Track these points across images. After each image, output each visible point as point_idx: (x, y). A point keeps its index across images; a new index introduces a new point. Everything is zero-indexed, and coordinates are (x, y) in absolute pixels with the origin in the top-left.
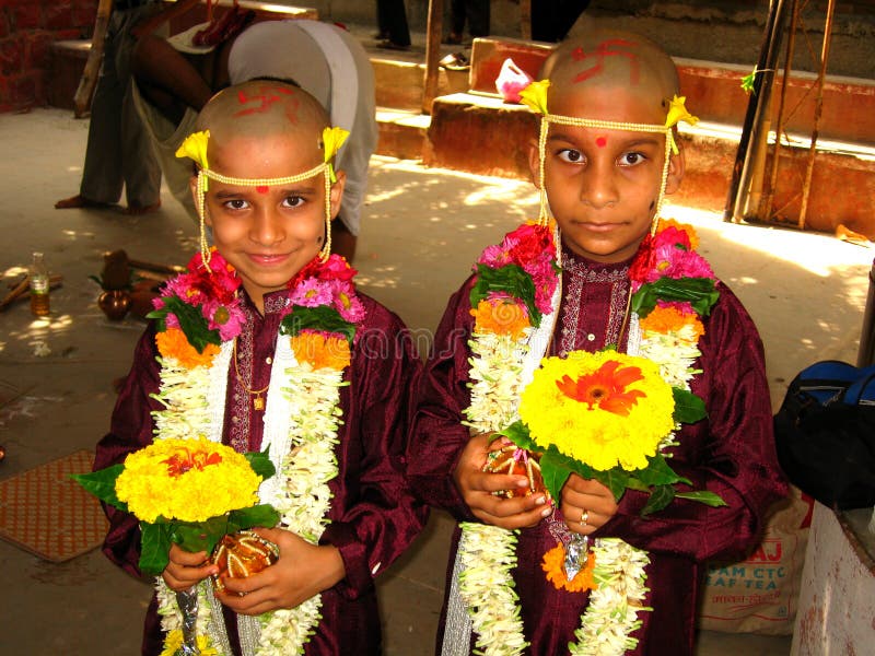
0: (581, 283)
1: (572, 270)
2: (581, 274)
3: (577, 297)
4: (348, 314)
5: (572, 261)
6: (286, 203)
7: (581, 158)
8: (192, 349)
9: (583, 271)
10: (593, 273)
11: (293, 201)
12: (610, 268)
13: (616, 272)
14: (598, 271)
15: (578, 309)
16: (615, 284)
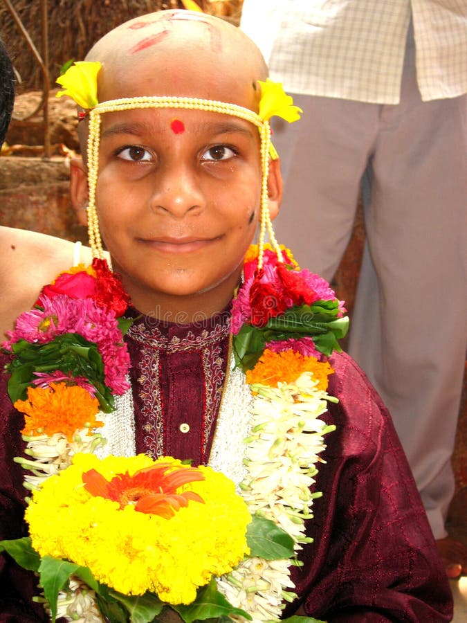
0: (156, 355)
1: (141, 339)
2: (155, 344)
3: (154, 377)
5: (141, 327)
7: (147, 156)
9: (158, 339)
10: (176, 339)
12: (197, 329)
13: (205, 333)
14: (182, 335)
15: (157, 392)
16: (205, 351)
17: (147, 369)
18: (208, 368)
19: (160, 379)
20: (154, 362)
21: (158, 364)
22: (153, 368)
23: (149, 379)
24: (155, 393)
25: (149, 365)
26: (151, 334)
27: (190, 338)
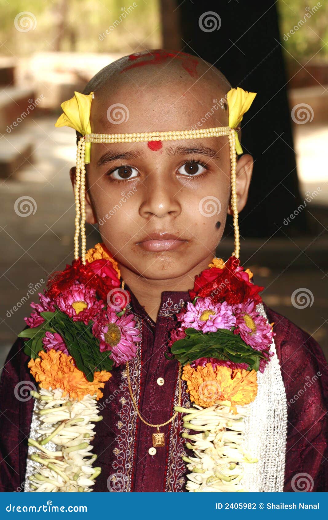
4: (253, 340)
6: (183, 170)
8: (78, 375)
11: (192, 167)
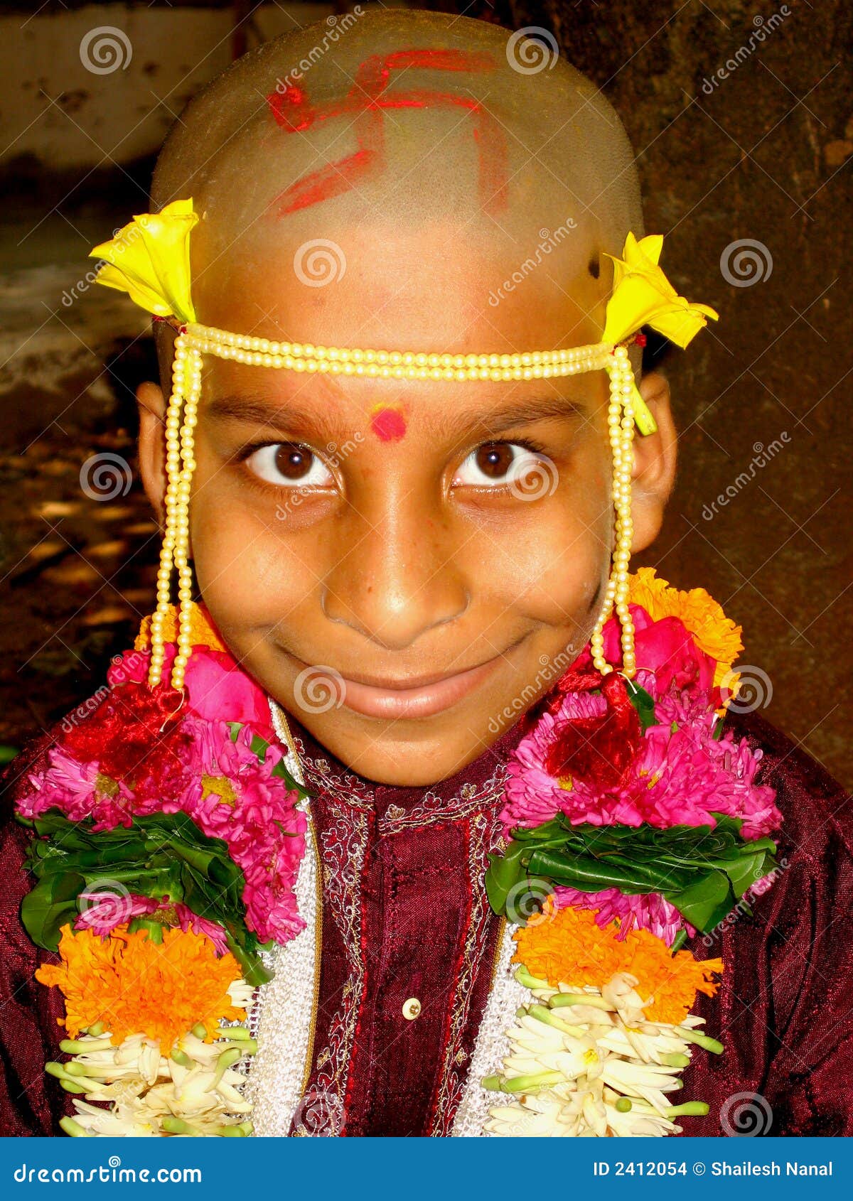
0: (360, 825)
2: (356, 801)
3: (350, 871)
5: (322, 764)
7: (318, 472)
9: (360, 794)
10: (395, 810)
13: (468, 790)
15: (354, 910)
16: (477, 820)
17: (338, 850)
18: (479, 862)
19: (364, 880)
20: (357, 839)
21: (364, 845)
22: (353, 851)
23: (339, 875)
24: (350, 912)
25: (344, 843)
26: (343, 782)
27: (430, 804)
